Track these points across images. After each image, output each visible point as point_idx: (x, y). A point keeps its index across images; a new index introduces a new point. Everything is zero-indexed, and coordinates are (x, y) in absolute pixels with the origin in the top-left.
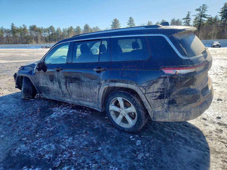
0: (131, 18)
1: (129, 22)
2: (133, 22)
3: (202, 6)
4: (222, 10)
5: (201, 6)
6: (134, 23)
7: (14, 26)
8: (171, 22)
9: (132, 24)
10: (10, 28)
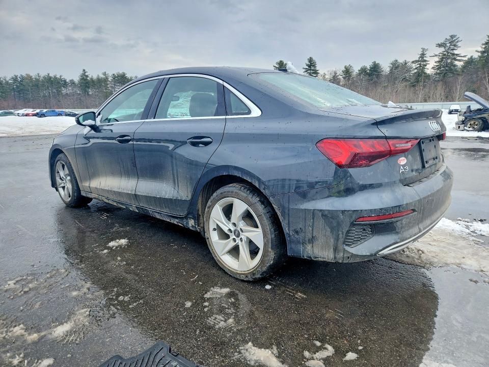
0: (311, 60)
1: (307, 67)
2: (314, 66)
3: (449, 38)
4: (486, 47)
5: (446, 39)
6: (317, 69)
7: (86, 74)
8: (391, 66)
9: (313, 70)
10: (76, 79)
